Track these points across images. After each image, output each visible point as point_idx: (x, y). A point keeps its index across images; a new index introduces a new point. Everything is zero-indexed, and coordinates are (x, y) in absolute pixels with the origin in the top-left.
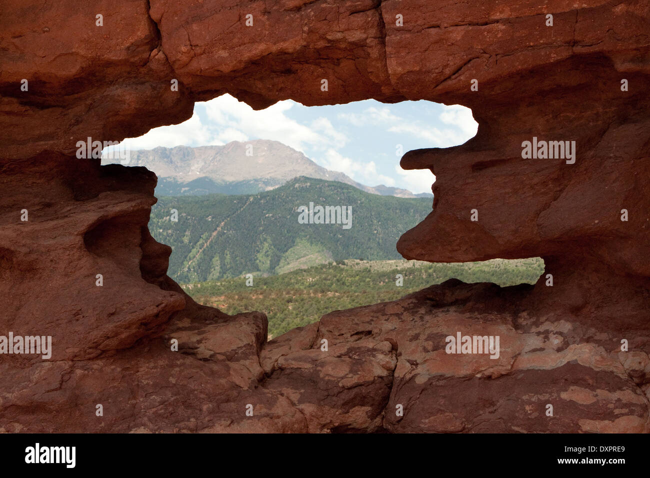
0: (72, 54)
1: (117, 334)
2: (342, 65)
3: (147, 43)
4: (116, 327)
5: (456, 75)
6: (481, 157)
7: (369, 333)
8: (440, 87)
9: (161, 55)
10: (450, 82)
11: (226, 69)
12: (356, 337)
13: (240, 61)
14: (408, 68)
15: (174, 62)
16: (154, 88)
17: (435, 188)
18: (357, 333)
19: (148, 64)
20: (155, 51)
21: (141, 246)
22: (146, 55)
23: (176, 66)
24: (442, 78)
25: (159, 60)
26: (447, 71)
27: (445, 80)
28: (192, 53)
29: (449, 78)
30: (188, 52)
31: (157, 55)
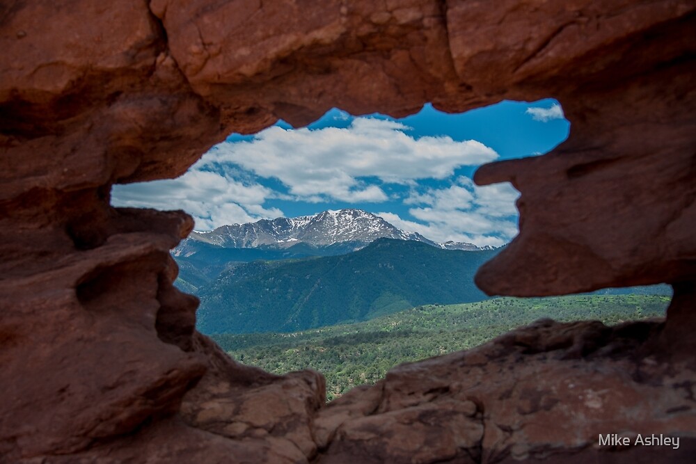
0: (56, 64)
1: (113, 415)
2: (393, 57)
3: (150, 46)
4: (111, 405)
5: (543, 51)
6: (580, 159)
7: (446, 390)
8: (522, 69)
9: (169, 61)
10: (534, 62)
11: (247, 70)
12: (430, 396)
13: (265, 60)
14: (478, 48)
15: (185, 67)
16: (164, 103)
17: (520, 204)
18: (431, 391)
19: (155, 73)
20: (162, 56)
21: (158, 297)
22: (150, 61)
23: (188, 73)
24: (524, 57)
25: (167, 67)
26: (531, 47)
27: (528, 59)
28: (206, 53)
29: (533, 55)
30: (201, 53)
31: (164, 61)
